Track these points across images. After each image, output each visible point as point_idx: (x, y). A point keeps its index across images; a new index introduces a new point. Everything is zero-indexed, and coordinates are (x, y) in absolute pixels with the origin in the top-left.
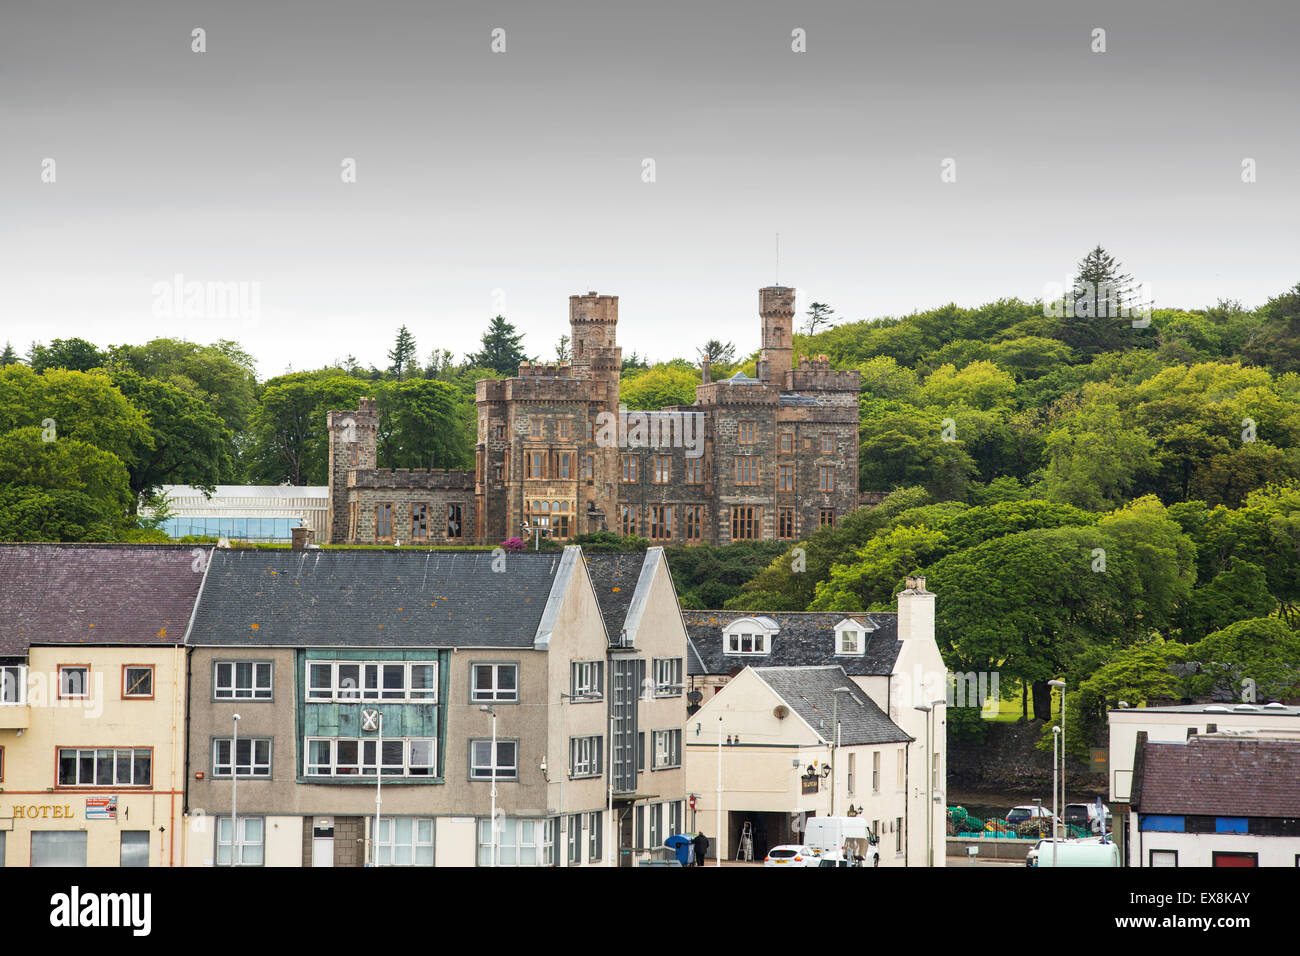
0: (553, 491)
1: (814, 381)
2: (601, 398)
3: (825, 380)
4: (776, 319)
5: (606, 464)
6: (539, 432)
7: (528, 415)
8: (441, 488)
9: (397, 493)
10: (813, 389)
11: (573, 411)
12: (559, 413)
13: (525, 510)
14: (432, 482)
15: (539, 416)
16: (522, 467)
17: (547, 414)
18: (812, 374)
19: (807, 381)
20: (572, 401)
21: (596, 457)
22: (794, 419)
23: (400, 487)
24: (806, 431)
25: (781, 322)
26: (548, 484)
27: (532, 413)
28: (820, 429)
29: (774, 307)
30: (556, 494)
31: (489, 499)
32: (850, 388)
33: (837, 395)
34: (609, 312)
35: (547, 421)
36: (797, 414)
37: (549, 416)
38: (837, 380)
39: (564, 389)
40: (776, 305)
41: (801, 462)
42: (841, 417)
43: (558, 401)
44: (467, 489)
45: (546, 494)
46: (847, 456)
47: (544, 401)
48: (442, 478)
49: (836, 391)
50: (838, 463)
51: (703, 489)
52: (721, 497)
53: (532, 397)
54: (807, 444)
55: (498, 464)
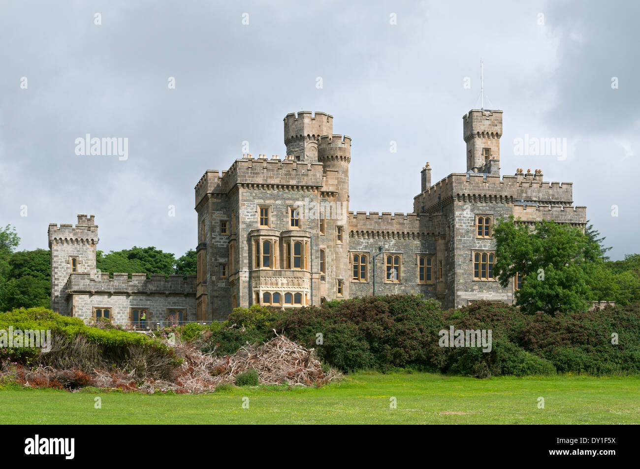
0: (285, 281)
1: (529, 191)
3: (539, 191)
4: (484, 140)
5: (337, 259)
7: (256, 201)
8: (161, 293)
9: (116, 298)
11: (304, 197)
12: (289, 199)
14: (151, 287)
15: (268, 202)
16: (251, 255)
17: (275, 199)
18: (527, 185)
19: (523, 192)
20: (302, 187)
21: (327, 250)
23: (118, 292)
25: (489, 142)
27: (260, 198)
30: (288, 284)
31: (213, 297)
32: (563, 200)
34: (325, 129)
35: (276, 208)
36: (527, 213)
37: (279, 202)
38: (551, 192)
39: (294, 173)
40: (484, 126)
42: (569, 217)
43: (288, 186)
45: (277, 284)
47: (273, 186)
48: (162, 283)
51: (435, 289)
52: (459, 293)
53: (260, 180)
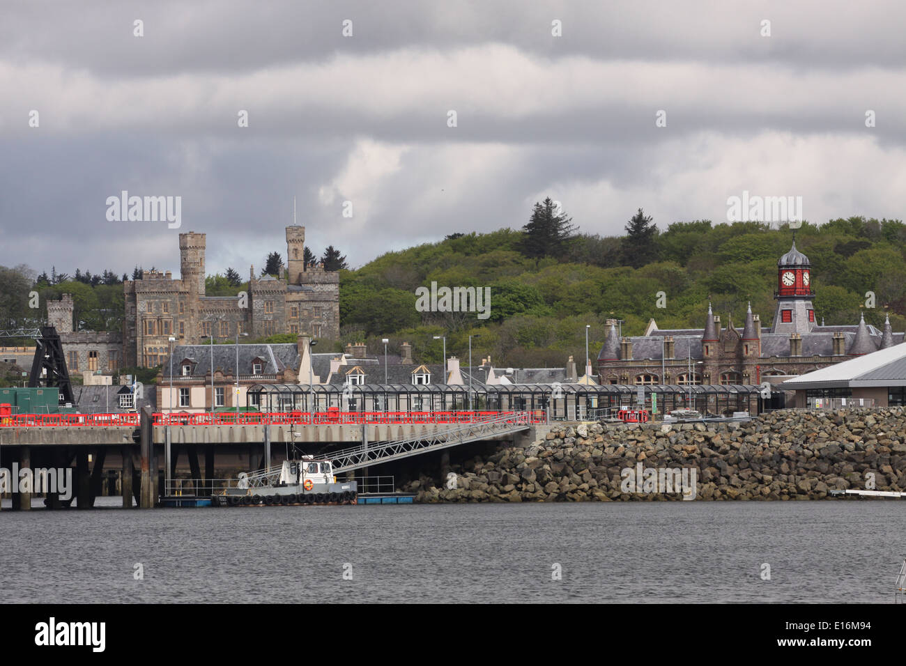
0: (160, 341)
2: (187, 290)
3: (319, 277)
4: (294, 244)
6: (151, 310)
7: (146, 301)
8: (105, 342)
9: (80, 345)
10: (313, 283)
11: (170, 298)
12: (162, 299)
13: (144, 353)
14: (99, 339)
15: (152, 301)
16: (142, 329)
17: (155, 299)
18: (312, 274)
19: (309, 278)
20: (169, 292)
21: (185, 323)
22: (298, 299)
23: (81, 342)
24: (304, 305)
25: (297, 245)
26: (156, 338)
27: (147, 299)
28: (313, 304)
29: (293, 237)
30: (161, 343)
32: (333, 282)
33: (326, 286)
34: (201, 242)
35: (156, 303)
36: (300, 296)
37: (157, 300)
38: (326, 277)
40: (294, 236)
41: (302, 323)
42: (324, 297)
43: (161, 292)
44: (119, 343)
45: (155, 343)
46: (328, 319)
47: (154, 293)
48: (105, 337)
49: (325, 283)
50: (323, 323)
53: (147, 290)
54: (306, 313)
55: (132, 328)
